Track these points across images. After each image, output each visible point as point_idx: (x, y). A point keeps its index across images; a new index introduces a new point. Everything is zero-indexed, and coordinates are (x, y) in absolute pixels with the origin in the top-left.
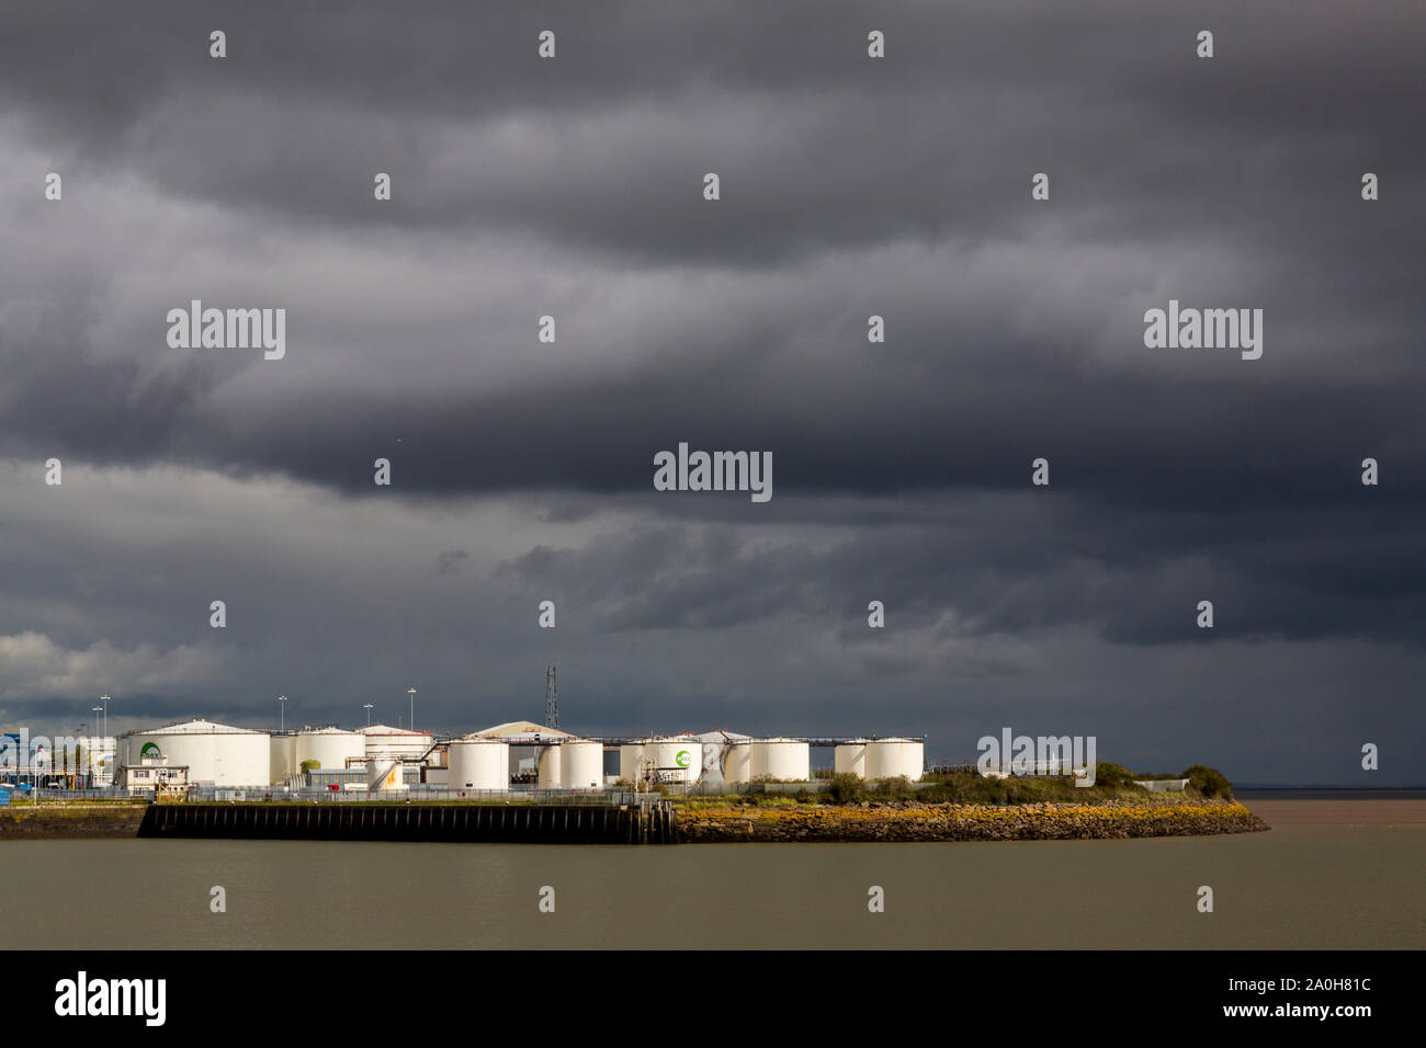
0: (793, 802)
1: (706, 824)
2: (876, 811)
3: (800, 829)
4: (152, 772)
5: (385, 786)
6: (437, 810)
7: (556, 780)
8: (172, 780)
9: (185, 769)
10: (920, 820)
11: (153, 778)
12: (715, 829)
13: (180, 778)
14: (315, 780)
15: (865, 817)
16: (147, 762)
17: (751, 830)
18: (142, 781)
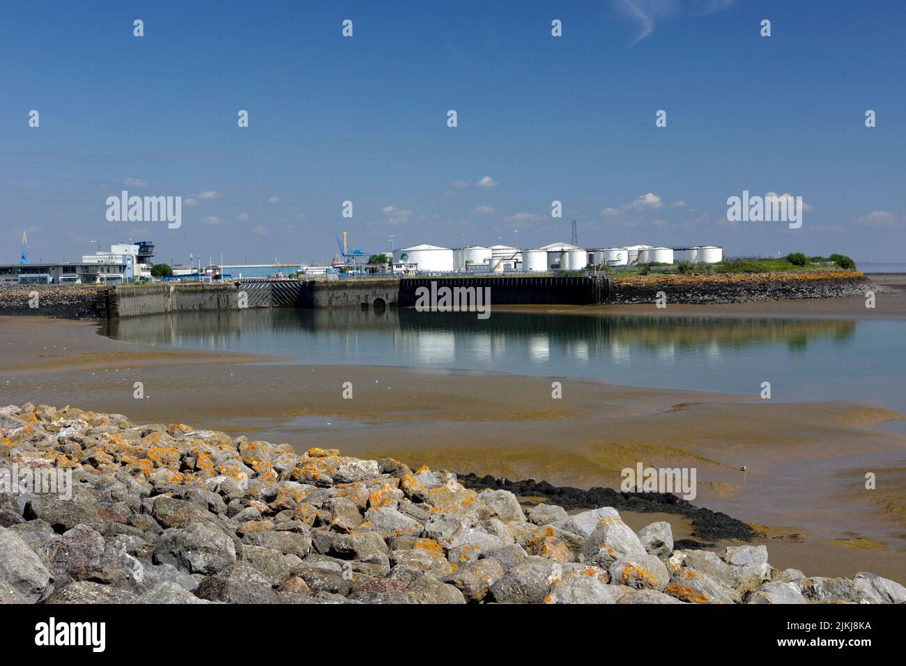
0: (662, 275)
1: (625, 283)
2: (697, 277)
3: (665, 285)
4: (403, 266)
5: (497, 270)
6: (515, 279)
7: (567, 267)
8: (411, 269)
9: (416, 264)
10: (716, 281)
11: (403, 268)
12: (629, 286)
13: (414, 268)
14: (469, 268)
15: (693, 280)
16: (401, 262)
17: (644, 285)
18: (398, 269)
